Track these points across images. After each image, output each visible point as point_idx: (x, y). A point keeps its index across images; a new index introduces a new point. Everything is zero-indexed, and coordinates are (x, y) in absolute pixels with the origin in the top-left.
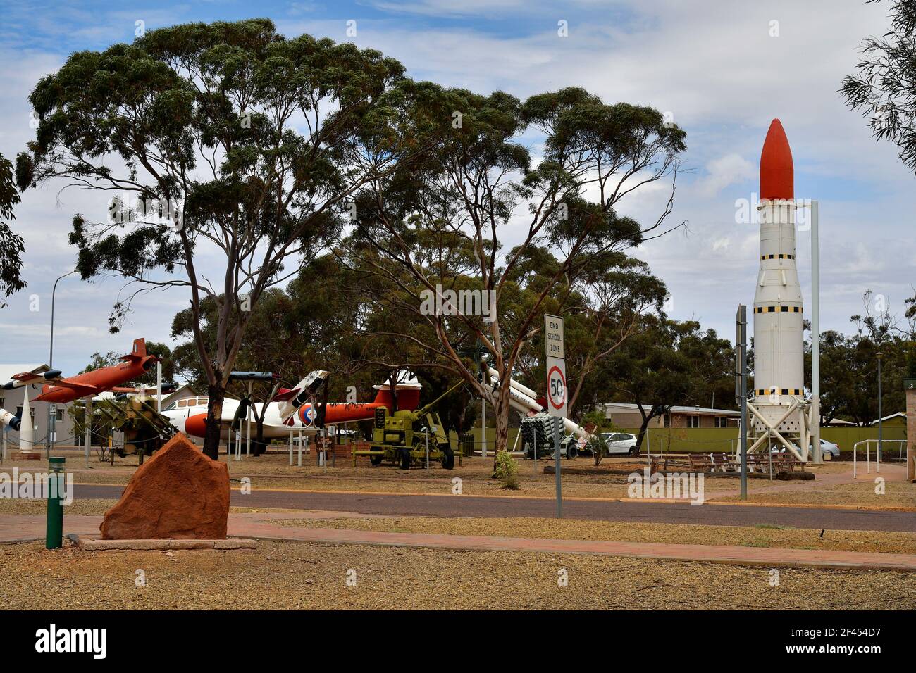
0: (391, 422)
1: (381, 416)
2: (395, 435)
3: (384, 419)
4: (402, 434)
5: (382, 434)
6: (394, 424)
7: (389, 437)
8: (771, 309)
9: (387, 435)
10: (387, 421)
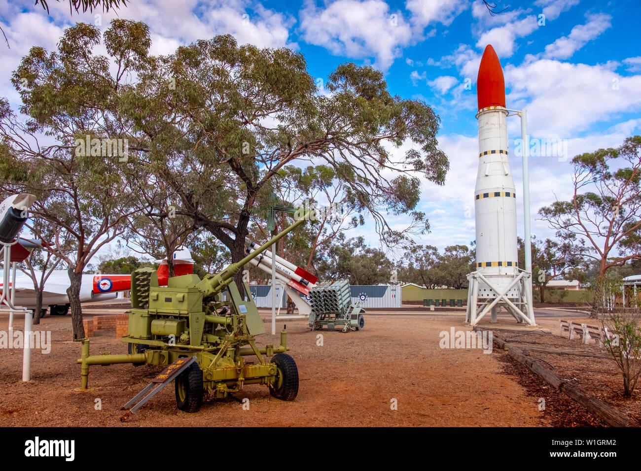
0: (162, 297)
1: (144, 286)
2: (169, 323)
3: (148, 290)
4: (183, 322)
5: (146, 320)
6: (168, 300)
7: (158, 326)
8: (497, 194)
9: (155, 322)
10: (153, 294)
